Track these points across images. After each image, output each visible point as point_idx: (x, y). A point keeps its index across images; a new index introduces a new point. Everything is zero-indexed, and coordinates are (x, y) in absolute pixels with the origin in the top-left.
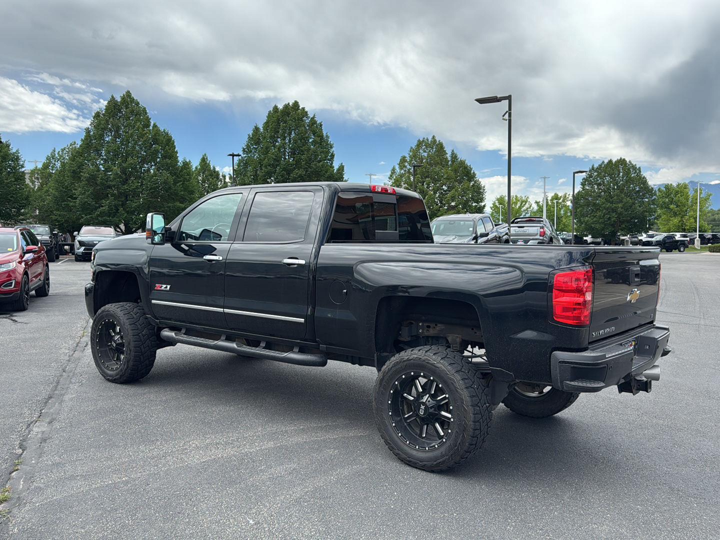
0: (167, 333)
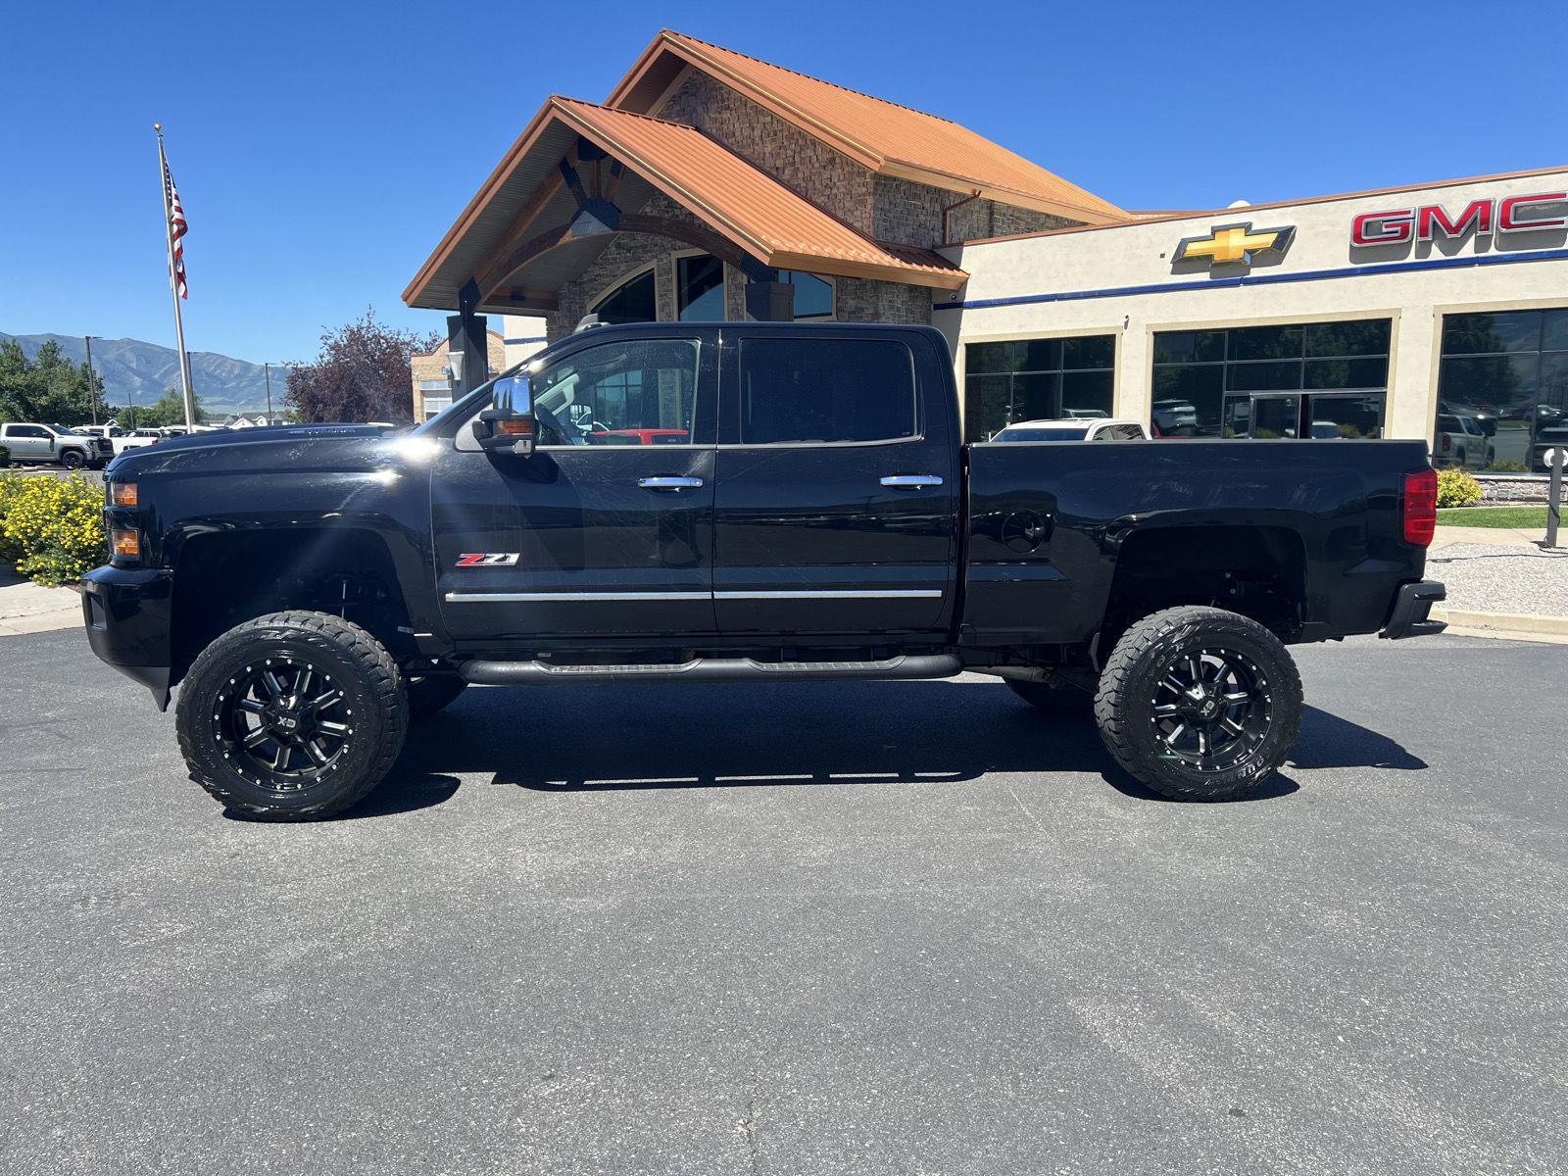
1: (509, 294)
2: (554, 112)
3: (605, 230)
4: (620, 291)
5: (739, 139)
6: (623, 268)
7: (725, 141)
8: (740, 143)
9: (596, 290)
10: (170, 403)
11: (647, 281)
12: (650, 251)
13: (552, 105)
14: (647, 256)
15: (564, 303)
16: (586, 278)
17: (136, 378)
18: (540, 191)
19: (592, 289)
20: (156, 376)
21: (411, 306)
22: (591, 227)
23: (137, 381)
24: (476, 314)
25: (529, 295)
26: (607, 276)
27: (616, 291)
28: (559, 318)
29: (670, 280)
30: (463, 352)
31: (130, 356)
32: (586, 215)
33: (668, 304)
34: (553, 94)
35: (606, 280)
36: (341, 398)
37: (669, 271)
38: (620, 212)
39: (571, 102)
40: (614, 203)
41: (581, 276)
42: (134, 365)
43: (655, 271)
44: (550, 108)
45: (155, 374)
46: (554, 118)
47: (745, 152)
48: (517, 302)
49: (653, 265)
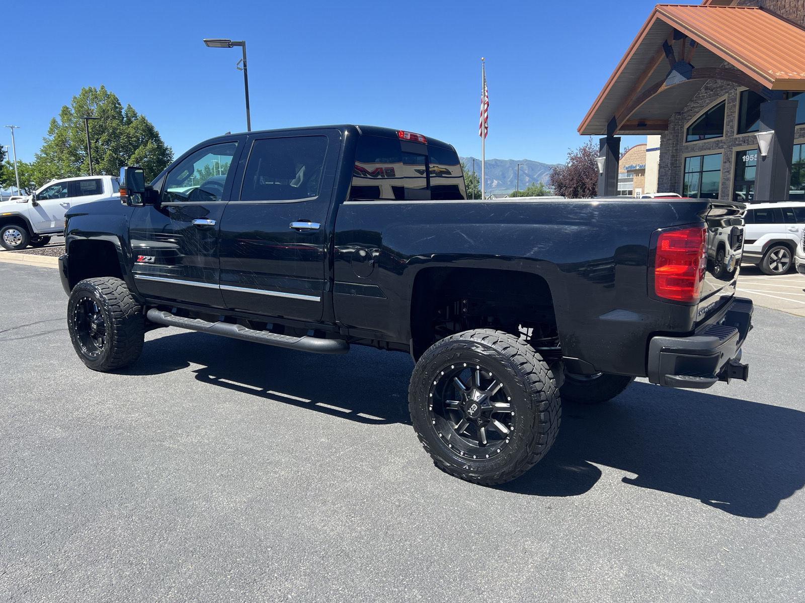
0: (154, 314)
1: (637, 124)
2: (658, 15)
3: (684, 79)
4: (704, 116)
5: (788, 9)
6: (707, 102)
7: (778, 12)
8: (788, 12)
9: (691, 116)
10: (532, 188)
11: (720, 109)
12: (725, 89)
13: (656, 11)
14: (722, 93)
15: (671, 126)
16: (686, 109)
17: (527, 177)
18: (652, 61)
19: (689, 116)
20: (535, 176)
21: (581, 135)
22: (677, 78)
23: (527, 179)
24: (615, 136)
25: (648, 123)
26: (697, 107)
27: (702, 116)
28: (667, 134)
29: (735, 106)
30: (605, 157)
31: (525, 167)
32: (674, 73)
33: (732, 121)
34: (658, 4)
35: (696, 110)
36: (573, 184)
37: (734, 100)
38: (693, 67)
39: (669, 6)
40: (691, 63)
41: (683, 109)
42: (526, 172)
43: (726, 102)
44: (656, 12)
45: (534, 175)
46: (658, 18)
47: (791, 17)
48: (642, 127)
49: (725, 97)
